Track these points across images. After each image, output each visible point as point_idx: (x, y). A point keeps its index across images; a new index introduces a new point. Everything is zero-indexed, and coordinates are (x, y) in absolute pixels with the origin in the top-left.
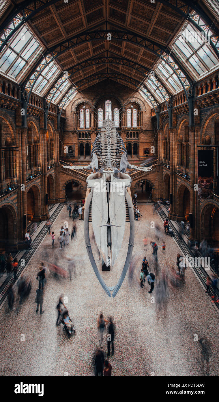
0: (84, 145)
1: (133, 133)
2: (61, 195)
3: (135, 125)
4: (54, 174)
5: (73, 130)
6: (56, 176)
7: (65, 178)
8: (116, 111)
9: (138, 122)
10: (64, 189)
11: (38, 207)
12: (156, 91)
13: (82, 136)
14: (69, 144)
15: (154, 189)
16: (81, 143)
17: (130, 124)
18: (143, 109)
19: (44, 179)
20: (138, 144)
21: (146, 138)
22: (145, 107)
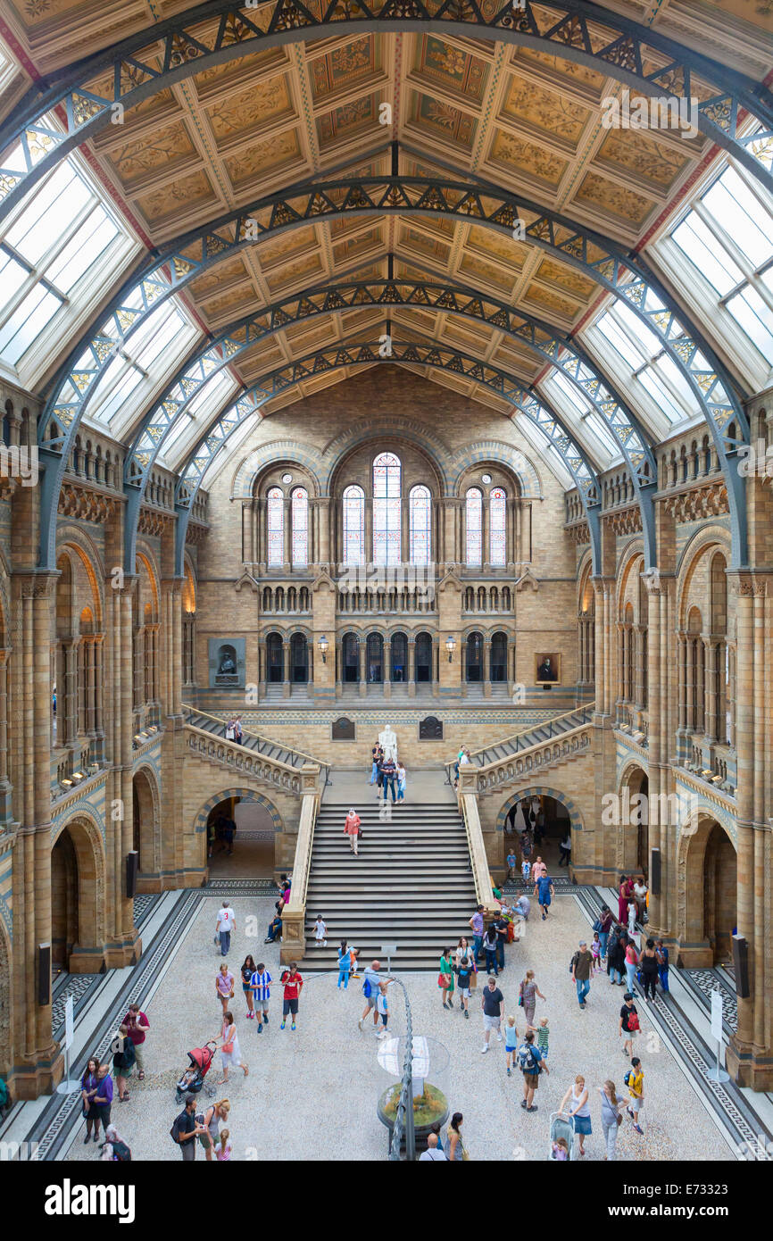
0: (286, 637)
1: (488, 591)
2: (187, 853)
3: (498, 557)
4: (158, 763)
5: (238, 576)
6: (168, 771)
7: (205, 783)
8: (421, 498)
9: (511, 545)
10: (199, 830)
11: (94, 911)
12: (588, 419)
13: (277, 602)
14: (222, 637)
15: (579, 827)
16: (270, 630)
17: (479, 553)
18: (533, 490)
19: (119, 789)
20: (510, 635)
21: (544, 612)
22: (540, 483)
